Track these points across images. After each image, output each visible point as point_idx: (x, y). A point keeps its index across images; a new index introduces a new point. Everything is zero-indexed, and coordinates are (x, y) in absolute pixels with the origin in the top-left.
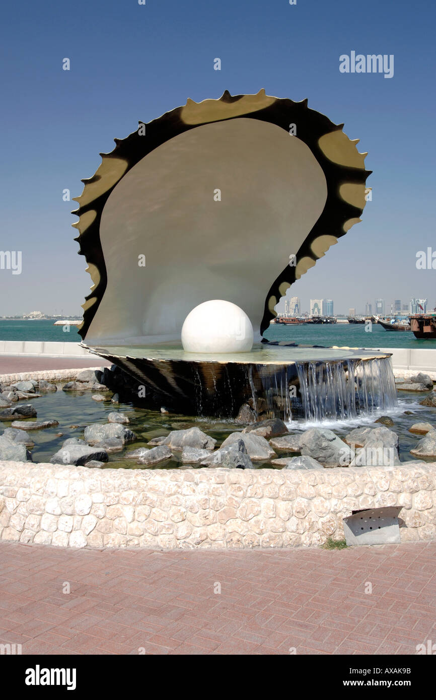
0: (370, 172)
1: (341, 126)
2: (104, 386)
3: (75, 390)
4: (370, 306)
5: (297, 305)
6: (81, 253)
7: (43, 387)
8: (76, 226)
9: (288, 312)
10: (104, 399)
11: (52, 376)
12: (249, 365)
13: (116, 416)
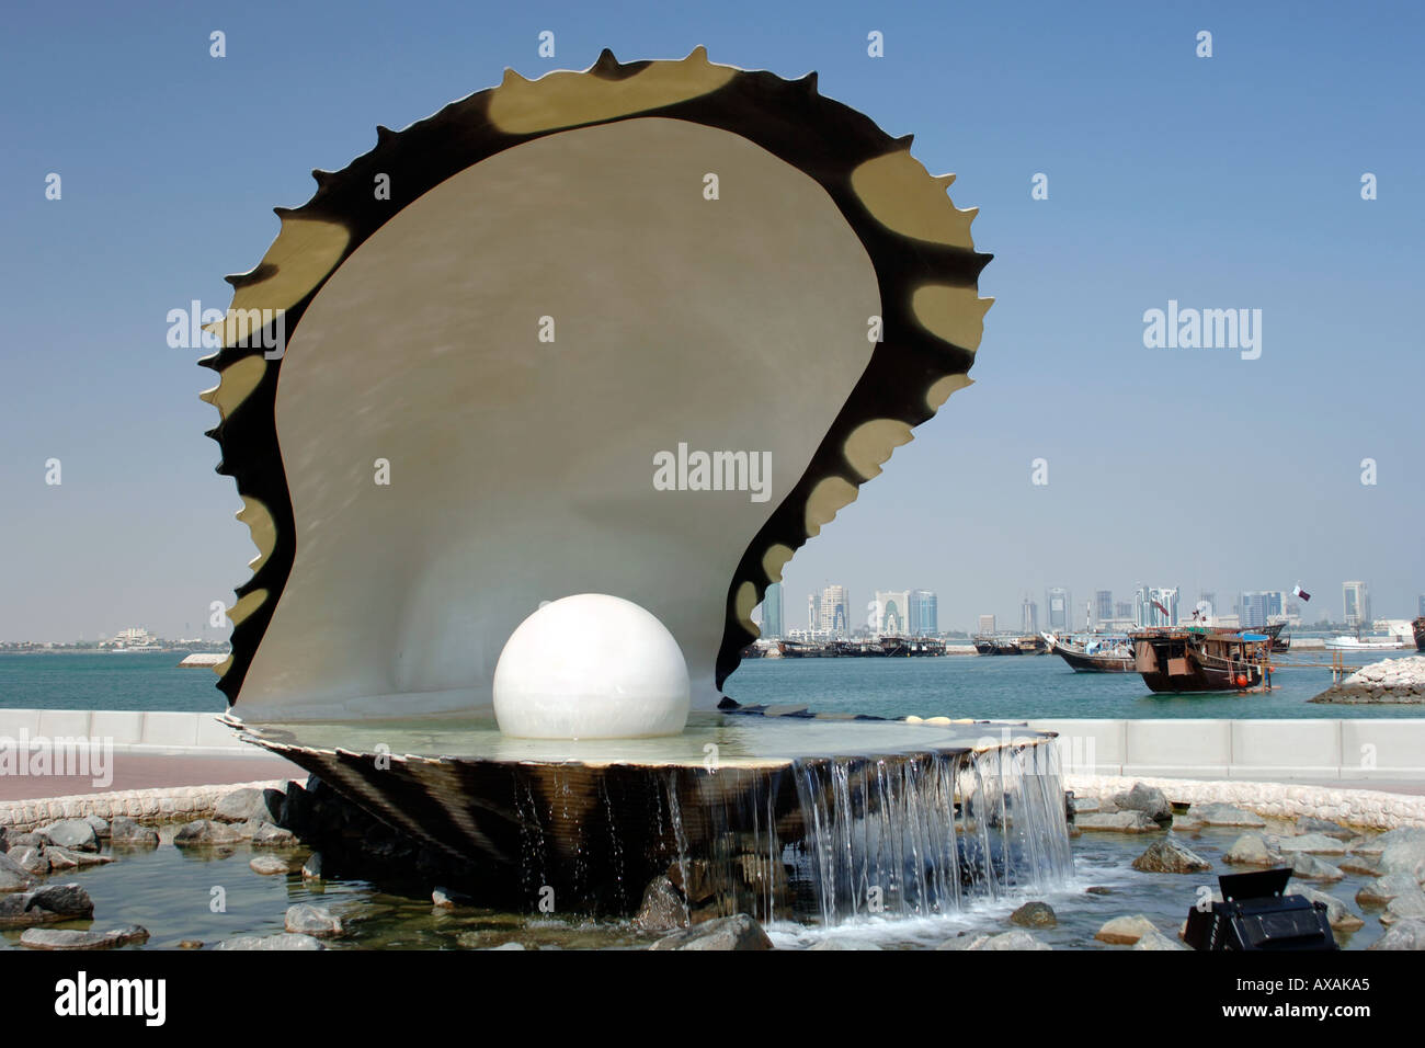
0: (988, 258)
1: (907, 141)
2: (287, 833)
3: (208, 844)
4: (1034, 607)
5: (840, 608)
6: (224, 470)
7: (122, 834)
8: (210, 398)
9: (818, 626)
10: (283, 867)
11: (148, 807)
12: (668, 770)
13: (306, 914)
